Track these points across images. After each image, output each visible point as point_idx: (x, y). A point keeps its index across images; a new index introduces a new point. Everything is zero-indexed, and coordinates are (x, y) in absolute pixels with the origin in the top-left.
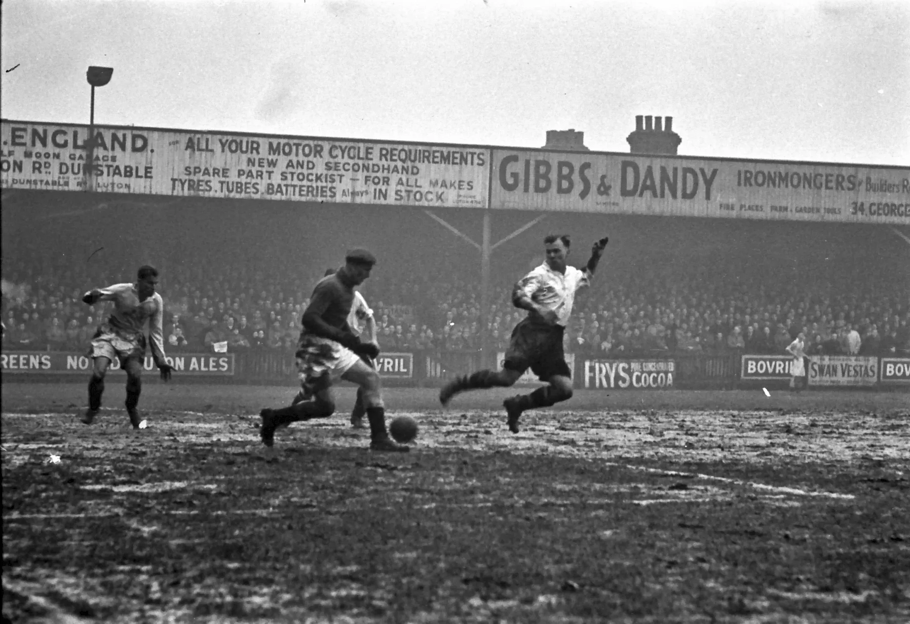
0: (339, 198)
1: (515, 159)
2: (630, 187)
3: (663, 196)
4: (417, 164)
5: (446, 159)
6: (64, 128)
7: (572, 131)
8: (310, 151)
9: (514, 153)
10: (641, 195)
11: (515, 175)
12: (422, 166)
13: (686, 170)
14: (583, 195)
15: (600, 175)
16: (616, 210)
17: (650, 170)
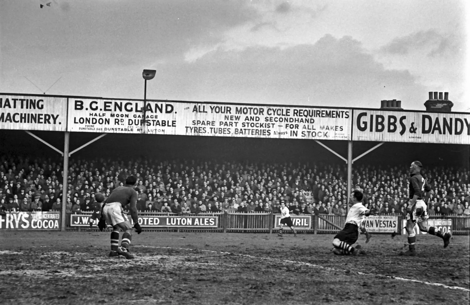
0: (272, 136)
1: (365, 114)
2: (427, 128)
3: (444, 133)
4: (313, 117)
5: (329, 115)
6: (131, 102)
7: (394, 100)
8: (257, 112)
9: (364, 111)
10: (433, 133)
11: (365, 123)
12: (316, 119)
13: (457, 120)
14: (402, 133)
15: (411, 123)
16: (419, 141)
17: (437, 120)
